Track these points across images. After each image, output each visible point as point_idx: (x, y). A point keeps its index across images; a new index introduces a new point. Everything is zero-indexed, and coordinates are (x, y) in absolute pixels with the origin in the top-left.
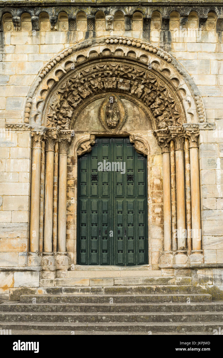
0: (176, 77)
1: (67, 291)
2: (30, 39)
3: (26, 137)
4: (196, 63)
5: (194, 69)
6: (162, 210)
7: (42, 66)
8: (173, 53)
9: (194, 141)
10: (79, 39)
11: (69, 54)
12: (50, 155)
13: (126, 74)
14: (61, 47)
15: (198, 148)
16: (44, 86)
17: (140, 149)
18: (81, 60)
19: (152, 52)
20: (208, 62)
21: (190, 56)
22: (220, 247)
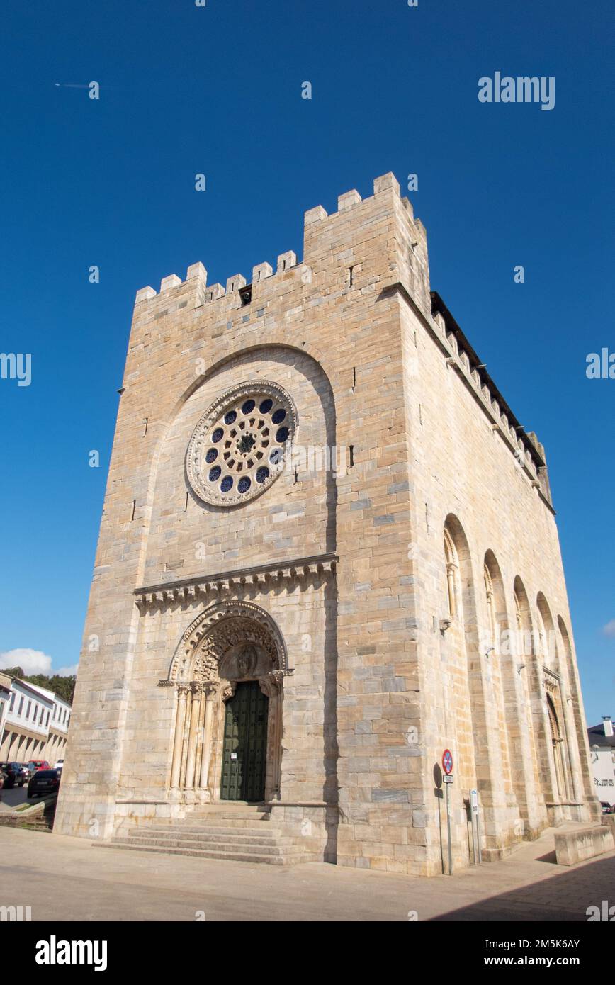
2: (180, 609)
3: (173, 691)
4: (285, 615)
5: (283, 621)
8: (269, 609)
11: (203, 619)
12: (196, 704)
16: (187, 647)
17: (264, 692)
18: (213, 623)
19: (255, 610)
20: (293, 613)
21: (281, 610)
22: (292, 785)
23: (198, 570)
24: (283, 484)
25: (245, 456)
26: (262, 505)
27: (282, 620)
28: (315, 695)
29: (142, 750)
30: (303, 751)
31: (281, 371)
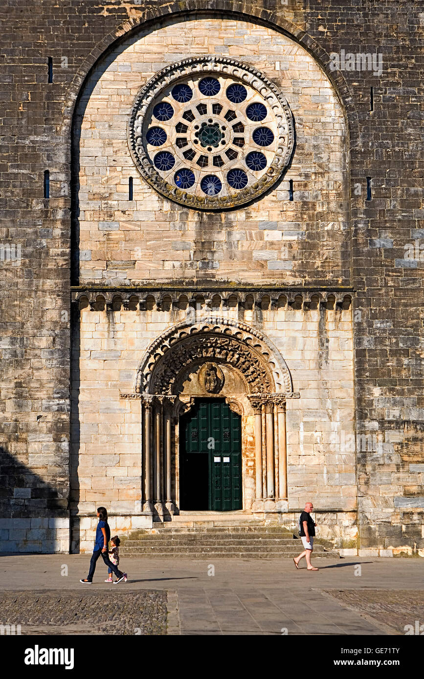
0: (266, 352)
1: (176, 531)
2: (137, 318)
3: (138, 404)
4: (284, 340)
5: (282, 346)
6: (255, 463)
7: (150, 342)
8: (264, 332)
9: (282, 408)
10: (181, 318)
11: (173, 333)
13: (223, 346)
14: (166, 325)
15: (285, 413)
16: (152, 360)
17: (235, 410)
18: (183, 335)
19: (245, 330)
20: (295, 339)
21: (279, 334)
22: (302, 495)
23: (160, 276)
24: (274, 199)
25: (210, 149)
26: (248, 217)
27: (281, 344)
28: (324, 417)
29: (101, 464)
30: (312, 467)
31: (264, 57)
